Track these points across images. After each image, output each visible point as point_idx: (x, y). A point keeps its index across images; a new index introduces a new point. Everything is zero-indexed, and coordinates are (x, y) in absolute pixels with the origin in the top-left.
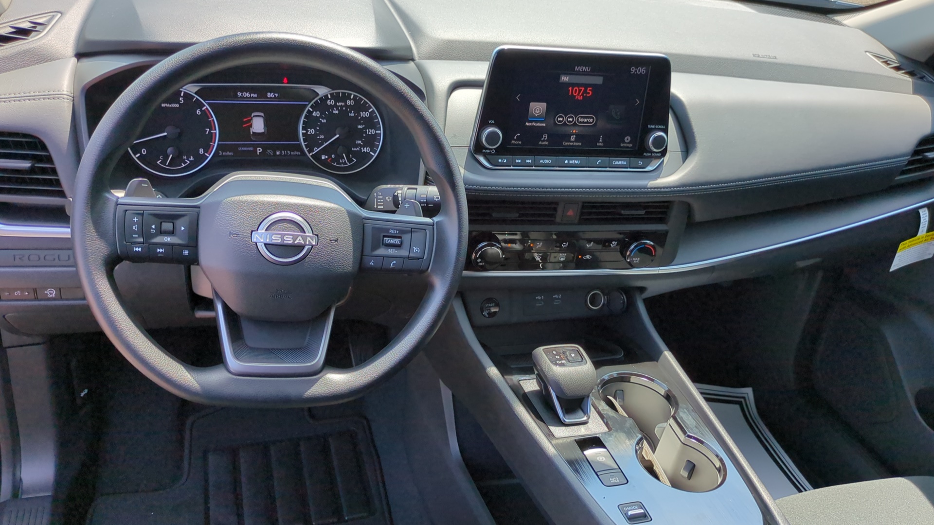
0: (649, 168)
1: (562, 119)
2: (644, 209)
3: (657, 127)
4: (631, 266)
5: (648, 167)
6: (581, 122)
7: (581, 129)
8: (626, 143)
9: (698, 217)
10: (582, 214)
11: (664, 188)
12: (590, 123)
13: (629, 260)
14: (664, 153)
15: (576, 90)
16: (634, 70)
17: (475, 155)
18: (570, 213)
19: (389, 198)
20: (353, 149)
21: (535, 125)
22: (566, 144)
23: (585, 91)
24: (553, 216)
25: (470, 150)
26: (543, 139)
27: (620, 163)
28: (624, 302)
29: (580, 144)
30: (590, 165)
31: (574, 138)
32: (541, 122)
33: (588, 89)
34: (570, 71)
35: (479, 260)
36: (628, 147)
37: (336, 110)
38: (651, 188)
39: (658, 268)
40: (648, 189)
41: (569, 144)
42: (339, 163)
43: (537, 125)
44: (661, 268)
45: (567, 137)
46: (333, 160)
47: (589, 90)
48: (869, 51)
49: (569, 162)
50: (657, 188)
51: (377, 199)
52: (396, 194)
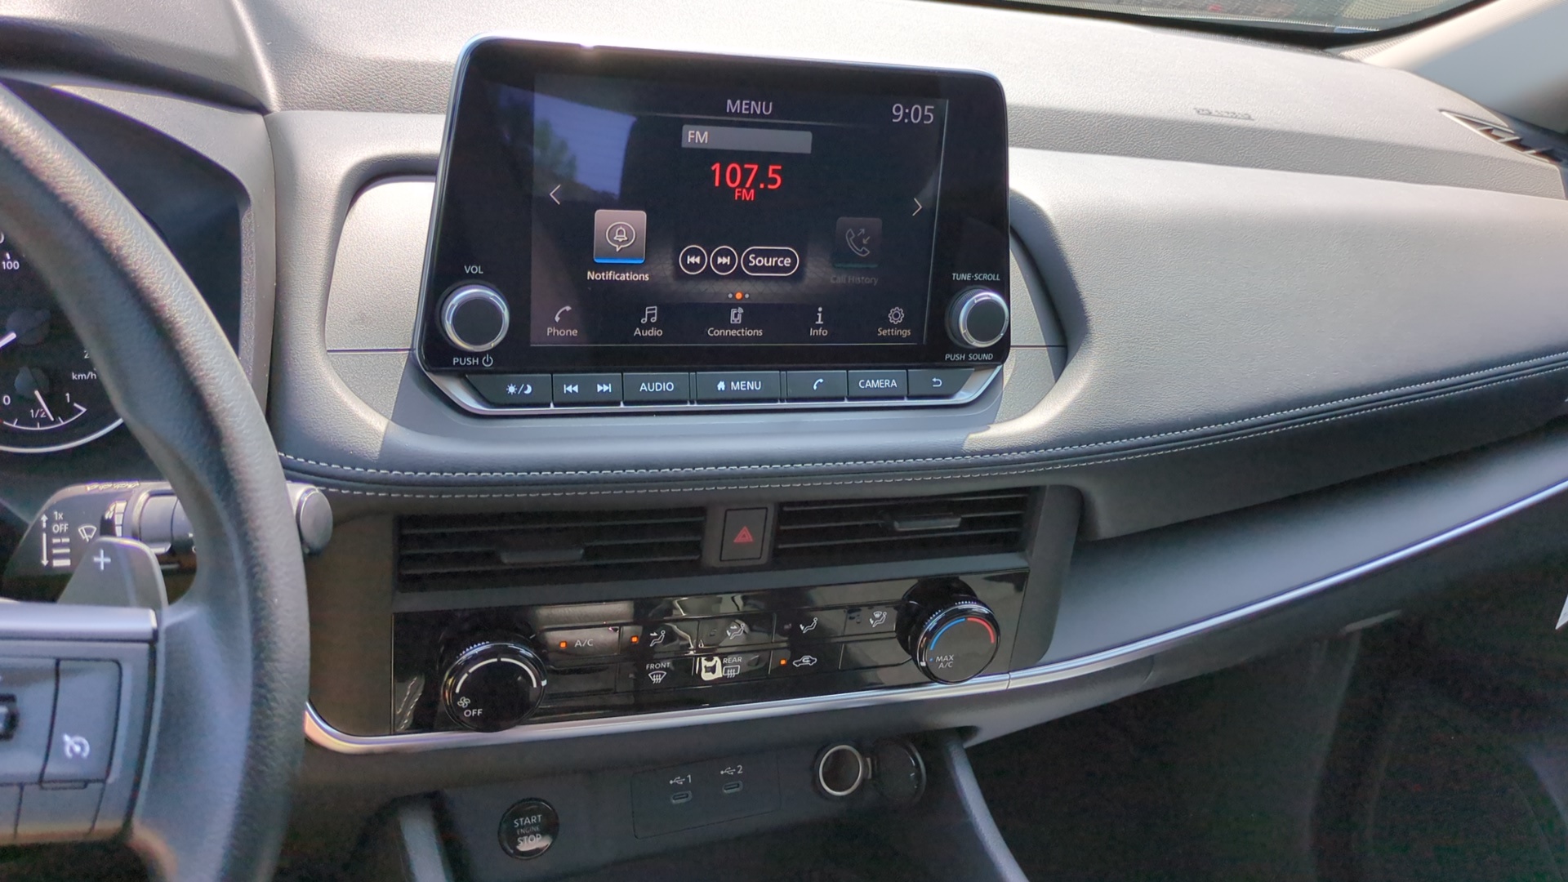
0: (962, 397)
1: (698, 260)
2: (956, 515)
3: (977, 277)
4: (931, 676)
5: (961, 392)
6: (755, 269)
7: (759, 287)
8: (892, 326)
9: (1106, 525)
10: (779, 536)
11: (1010, 450)
12: (785, 269)
13: (923, 664)
14: (1000, 352)
15: (734, 170)
16: (901, 113)
17: (430, 375)
18: (744, 536)
19: (89, 531)
20: (74, 377)
21: (615, 277)
22: (719, 333)
23: (762, 176)
24: (697, 547)
25: (411, 361)
26: (644, 321)
27: (879, 384)
28: (918, 776)
29: (760, 333)
30: (792, 393)
31: (739, 316)
32: (635, 268)
33: (771, 168)
34: (712, 112)
35: (464, 702)
36: (899, 338)
37: (12, 259)
38: (973, 454)
39: (1006, 676)
40: (963, 456)
41: (725, 333)
42: (26, 421)
43: (623, 277)
44: (1013, 675)
45: (718, 312)
46: (9, 413)
47: (774, 171)
48: (1448, 108)
49: (728, 386)
50: (991, 452)
51: (50, 535)
52: (108, 515)
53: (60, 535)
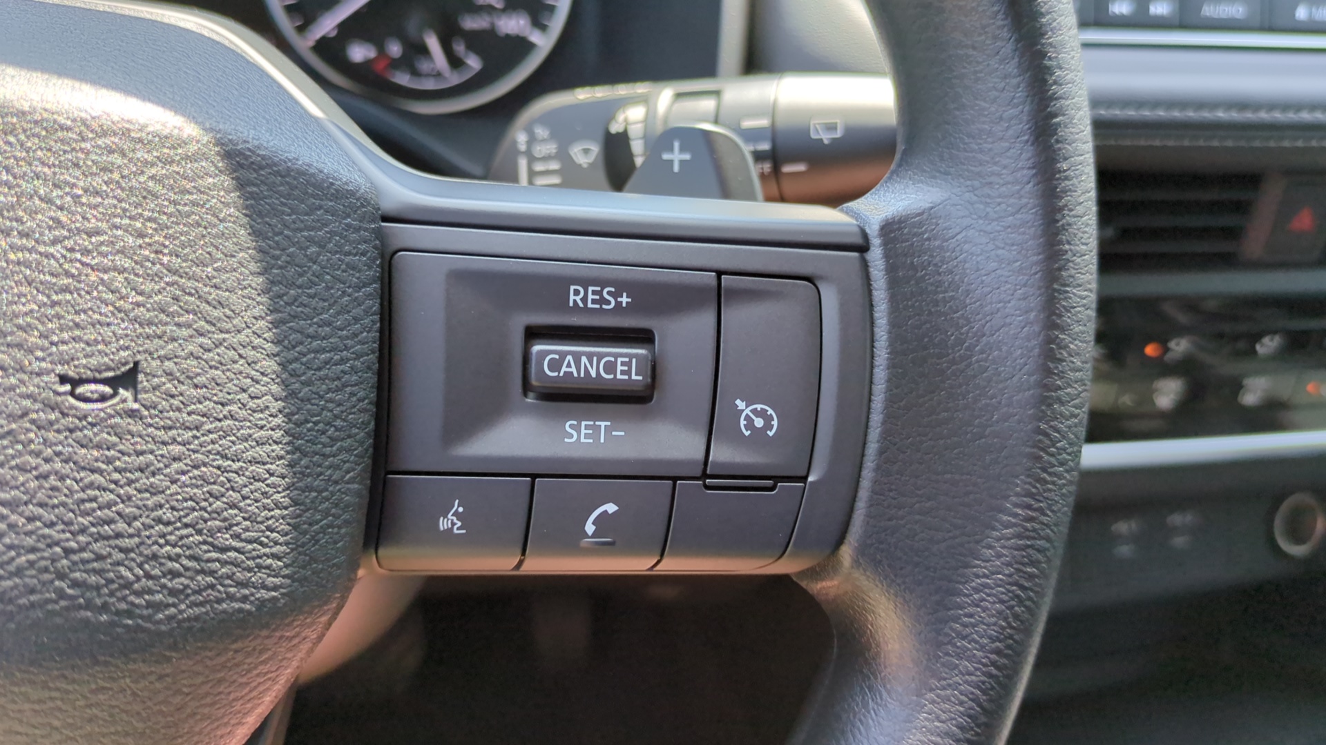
19: (585, 154)
24: (1232, 233)
42: (415, 73)
46: (395, 64)
51: (532, 159)
52: (615, 128)
53: (546, 159)
